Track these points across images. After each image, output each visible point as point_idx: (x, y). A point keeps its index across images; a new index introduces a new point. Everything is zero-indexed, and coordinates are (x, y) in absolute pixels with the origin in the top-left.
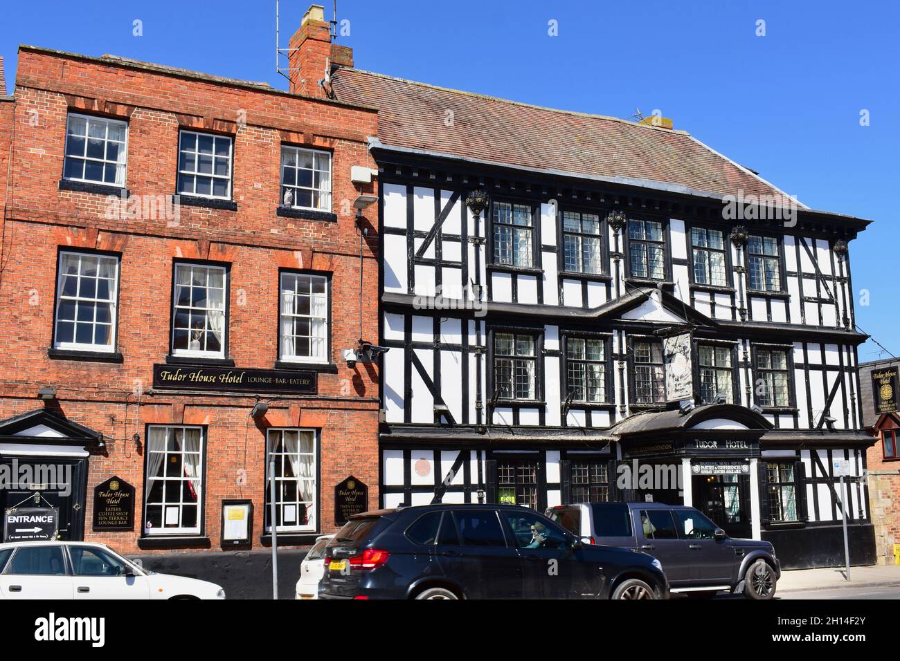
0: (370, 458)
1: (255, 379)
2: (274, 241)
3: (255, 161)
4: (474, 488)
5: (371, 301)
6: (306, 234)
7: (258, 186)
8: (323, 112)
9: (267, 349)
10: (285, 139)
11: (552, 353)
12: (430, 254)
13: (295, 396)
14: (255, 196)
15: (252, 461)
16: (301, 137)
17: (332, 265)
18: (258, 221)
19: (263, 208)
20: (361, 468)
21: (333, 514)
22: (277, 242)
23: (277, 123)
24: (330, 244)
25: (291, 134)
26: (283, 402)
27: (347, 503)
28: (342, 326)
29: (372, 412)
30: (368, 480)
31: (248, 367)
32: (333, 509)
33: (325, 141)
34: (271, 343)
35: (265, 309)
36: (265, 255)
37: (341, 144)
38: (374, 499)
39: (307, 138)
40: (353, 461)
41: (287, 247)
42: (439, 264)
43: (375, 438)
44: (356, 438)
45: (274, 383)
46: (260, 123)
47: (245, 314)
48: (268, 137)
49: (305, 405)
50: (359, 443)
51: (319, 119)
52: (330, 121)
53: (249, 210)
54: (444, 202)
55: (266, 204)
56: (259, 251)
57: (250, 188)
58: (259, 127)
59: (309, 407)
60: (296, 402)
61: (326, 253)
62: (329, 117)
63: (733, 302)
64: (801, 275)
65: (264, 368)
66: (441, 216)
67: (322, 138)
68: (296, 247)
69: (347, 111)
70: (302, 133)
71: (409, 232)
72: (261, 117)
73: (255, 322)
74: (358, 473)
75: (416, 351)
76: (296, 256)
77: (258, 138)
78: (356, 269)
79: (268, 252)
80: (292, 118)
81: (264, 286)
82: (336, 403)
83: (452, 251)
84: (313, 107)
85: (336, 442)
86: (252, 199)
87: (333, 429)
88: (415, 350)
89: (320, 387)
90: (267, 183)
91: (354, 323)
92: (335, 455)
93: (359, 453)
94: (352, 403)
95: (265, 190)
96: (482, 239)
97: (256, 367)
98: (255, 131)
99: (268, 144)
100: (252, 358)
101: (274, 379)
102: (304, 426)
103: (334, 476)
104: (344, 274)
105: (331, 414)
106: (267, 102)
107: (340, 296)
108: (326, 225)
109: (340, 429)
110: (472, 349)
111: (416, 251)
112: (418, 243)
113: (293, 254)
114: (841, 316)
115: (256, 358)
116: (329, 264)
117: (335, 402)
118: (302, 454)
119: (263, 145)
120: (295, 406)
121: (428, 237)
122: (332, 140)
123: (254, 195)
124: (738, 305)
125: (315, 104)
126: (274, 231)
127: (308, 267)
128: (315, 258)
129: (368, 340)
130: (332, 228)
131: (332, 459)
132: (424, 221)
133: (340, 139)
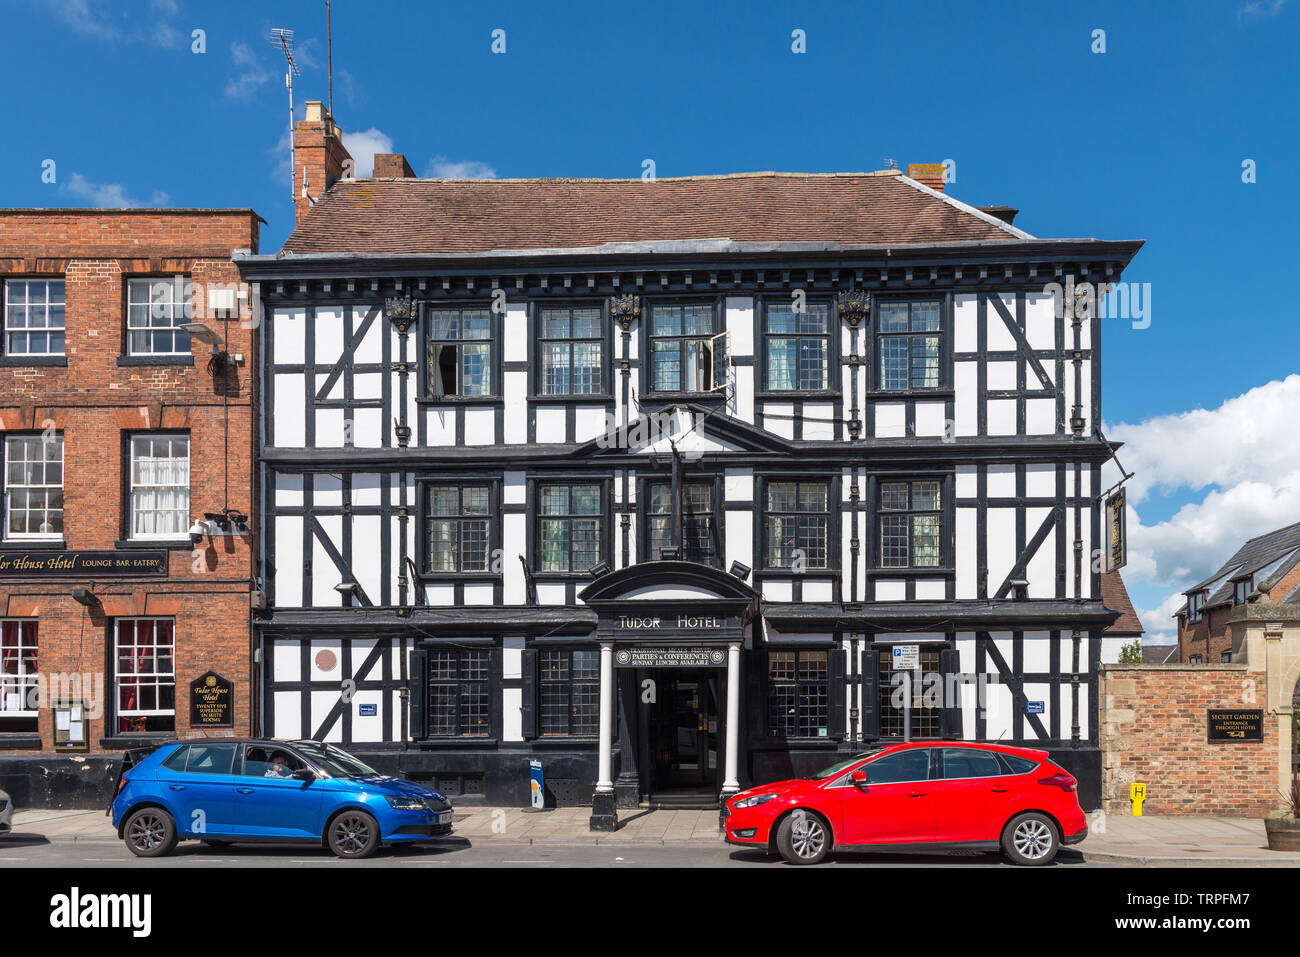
0: (237, 650)
1: (92, 563)
2: (113, 398)
3: (89, 303)
4: (396, 685)
5: (241, 461)
6: (154, 386)
7: (94, 333)
8: (175, 227)
9: (108, 527)
10: (127, 270)
11: (515, 509)
12: (337, 392)
13: (140, 580)
14: (91, 346)
15: (89, 655)
16: (147, 263)
17: (188, 419)
18: (94, 377)
19: (100, 360)
20: (226, 662)
21: (188, 716)
22: (116, 398)
23: (115, 250)
24: (185, 394)
25: (135, 262)
26: (126, 586)
27: (205, 702)
28: (202, 493)
29: (241, 595)
30: (235, 675)
31: (84, 549)
32: (188, 709)
33: (178, 264)
34: (111, 520)
35: (104, 480)
36: (103, 416)
37: (200, 265)
38: (243, 698)
39: (153, 265)
40: (216, 653)
41: (129, 403)
42: (349, 405)
43: (245, 626)
44: (218, 626)
45: (114, 566)
46: (93, 254)
47: (81, 489)
48: (106, 270)
49: (152, 590)
50: (223, 632)
51: (171, 237)
52: (185, 237)
53: (83, 365)
54: (357, 321)
55: (103, 355)
56: (95, 412)
57: (84, 337)
58: (94, 259)
59: (157, 591)
60: (141, 586)
61: (180, 406)
62: (183, 232)
63: (838, 412)
64: (983, 356)
65: (104, 549)
66: (352, 341)
67: (175, 261)
68: (140, 403)
69: (207, 221)
70: (147, 259)
71: (309, 368)
72: (96, 247)
73: (91, 497)
74: (222, 668)
75: (320, 519)
76: (142, 414)
77: (92, 274)
78: (220, 422)
79: (108, 413)
80: (136, 241)
81: (103, 453)
82: (189, 586)
83: (368, 386)
84: (162, 222)
85: (192, 631)
86: (86, 350)
87: (189, 616)
88: (318, 517)
89: (173, 568)
90: (105, 328)
91: (217, 489)
92: (191, 647)
93: (224, 644)
94: (213, 585)
95: (102, 337)
96: (413, 364)
97: (93, 548)
98: (89, 266)
99: (105, 280)
100: (89, 538)
101: (114, 561)
102: (153, 614)
103: (189, 671)
104: (204, 430)
105: (187, 600)
106: (104, 226)
107: (200, 457)
108: (181, 371)
109: (198, 616)
110: (395, 510)
111: (318, 390)
112: (321, 380)
113: (138, 412)
114: (1068, 415)
115: (93, 538)
116: (185, 419)
117: (191, 585)
118: (159, 646)
119: (100, 281)
120: (139, 591)
121: (333, 372)
122: (188, 261)
123: (89, 345)
124: (847, 416)
125: (165, 218)
126: (113, 386)
127: (156, 425)
128: (166, 414)
129: (236, 509)
130: (188, 373)
131: (188, 652)
132: (329, 351)
133: (199, 258)
